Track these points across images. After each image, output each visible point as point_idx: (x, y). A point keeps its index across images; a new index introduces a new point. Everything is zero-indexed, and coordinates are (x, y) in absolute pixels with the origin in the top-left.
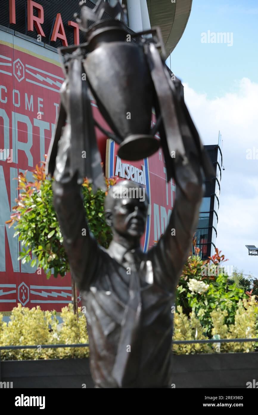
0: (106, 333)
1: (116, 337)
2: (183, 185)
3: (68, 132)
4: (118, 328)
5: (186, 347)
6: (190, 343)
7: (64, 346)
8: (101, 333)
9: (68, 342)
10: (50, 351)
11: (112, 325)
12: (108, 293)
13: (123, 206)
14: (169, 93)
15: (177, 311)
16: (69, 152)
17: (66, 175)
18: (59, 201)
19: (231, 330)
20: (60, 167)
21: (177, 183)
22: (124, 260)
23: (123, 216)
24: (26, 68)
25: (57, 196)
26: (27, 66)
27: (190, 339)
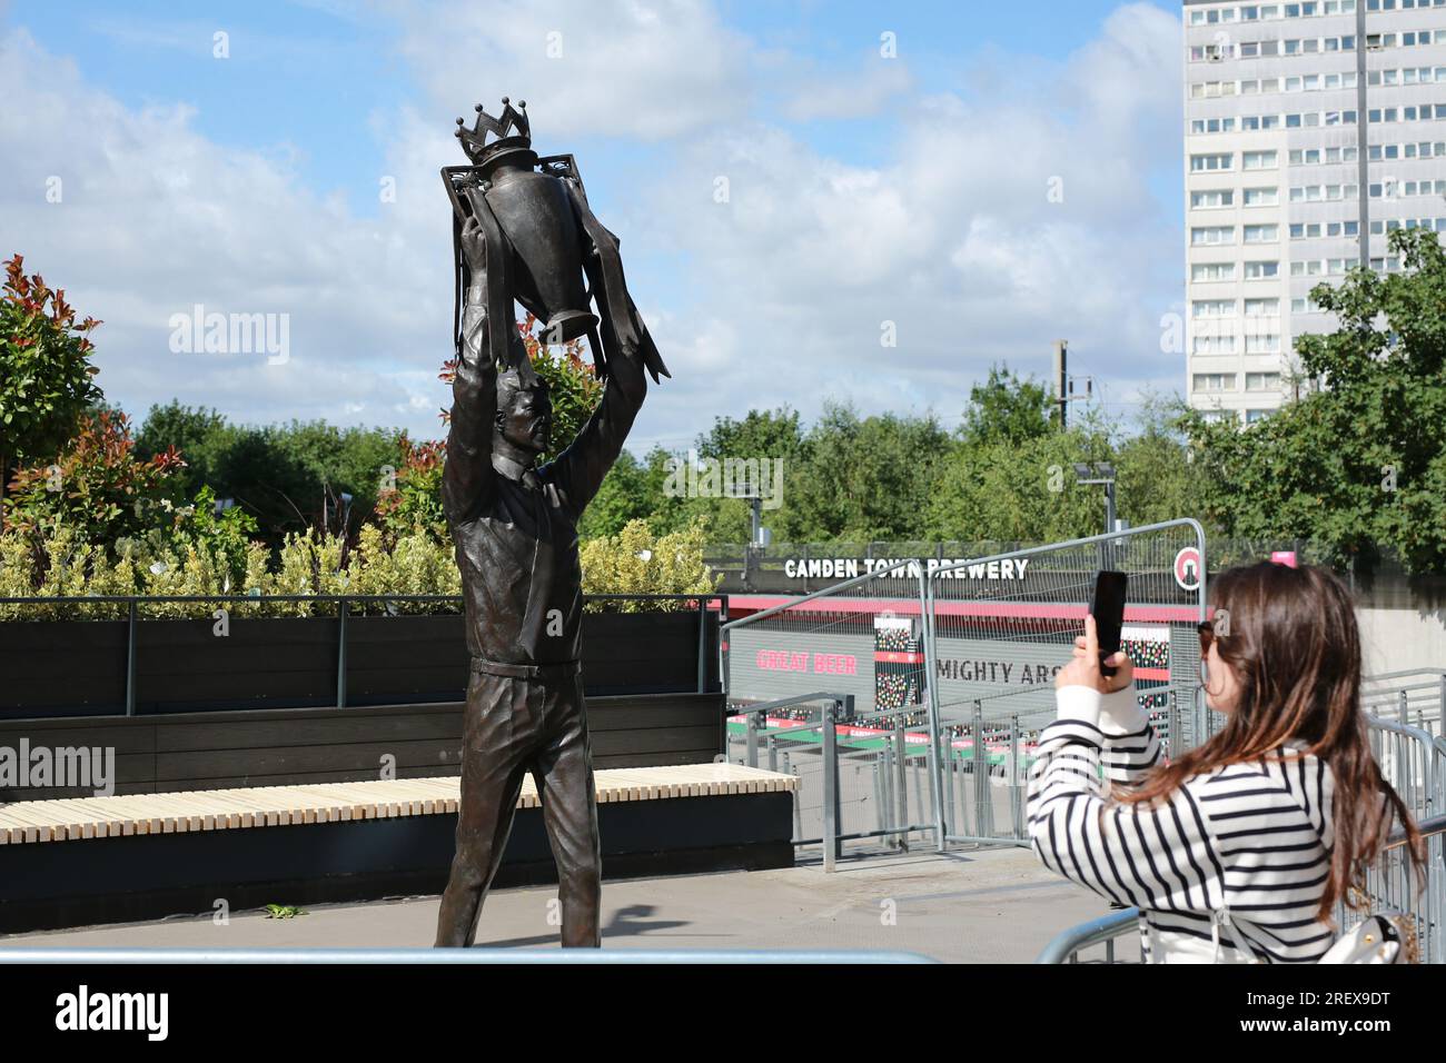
0: (509, 584)
1: (523, 590)
3: (476, 296)
4: (526, 576)
5: (206, 608)
6: (215, 600)
7: (7, 600)
9: (15, 593)
11: (517, 574)
12: (510, 526)
16: (484, 325)
19: (277, 581)
20: (476, 347)
22: (522, 481)
25: (473, 387)
27: (215, 594)
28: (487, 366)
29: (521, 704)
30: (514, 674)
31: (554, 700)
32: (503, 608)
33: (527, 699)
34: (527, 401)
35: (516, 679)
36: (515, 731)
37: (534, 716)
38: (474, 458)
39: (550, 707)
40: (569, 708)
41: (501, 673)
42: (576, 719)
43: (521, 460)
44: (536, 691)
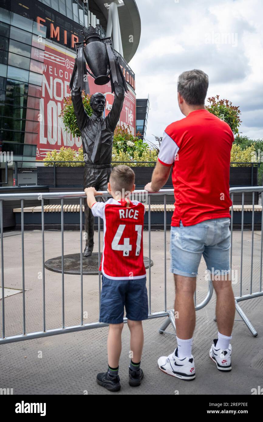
0: (89, 145)
1: (92, 146)
2: (117, 94)
3: (77, 73)
4: (93, 143)
7: (79, 162)
8: (87, 145)
9: (80, 160)
10: (74, 164)
11: (91, 143)
13: (96, 101)
14: (113, 61)
15: (121, 151)
17: (76, 88)
18: (73, 98)
19: (141, 158)
20: (74, 86)
21: (115, 93)
22: (96, 120)
23: (96, 105)
24: (70, 63)
26: (71, 62)
27: (126, 161)
28: (77, 90)
29: (92, 174)
30: (91, 167)
31: (100, 173)
32: (87, 151)
33: (94, 173)
34: (97, 100)
35: (91, 168)
36: (91, 181)
37: (95, 177)
38: (79, 114)
39: (99, 175)
40: (104, 176)
41: (88, 167)
42: (106, 178)
43: (97, 115)
44: (95, 171)
